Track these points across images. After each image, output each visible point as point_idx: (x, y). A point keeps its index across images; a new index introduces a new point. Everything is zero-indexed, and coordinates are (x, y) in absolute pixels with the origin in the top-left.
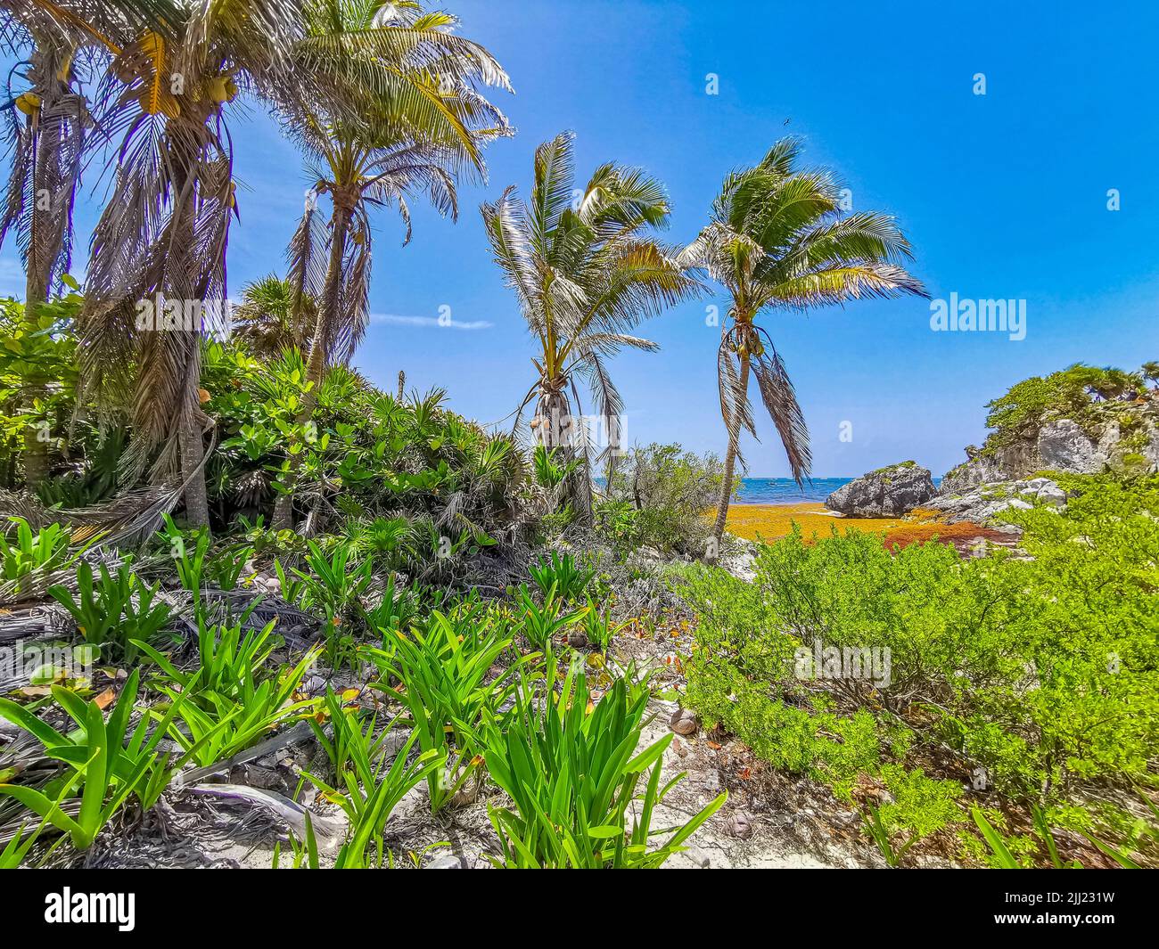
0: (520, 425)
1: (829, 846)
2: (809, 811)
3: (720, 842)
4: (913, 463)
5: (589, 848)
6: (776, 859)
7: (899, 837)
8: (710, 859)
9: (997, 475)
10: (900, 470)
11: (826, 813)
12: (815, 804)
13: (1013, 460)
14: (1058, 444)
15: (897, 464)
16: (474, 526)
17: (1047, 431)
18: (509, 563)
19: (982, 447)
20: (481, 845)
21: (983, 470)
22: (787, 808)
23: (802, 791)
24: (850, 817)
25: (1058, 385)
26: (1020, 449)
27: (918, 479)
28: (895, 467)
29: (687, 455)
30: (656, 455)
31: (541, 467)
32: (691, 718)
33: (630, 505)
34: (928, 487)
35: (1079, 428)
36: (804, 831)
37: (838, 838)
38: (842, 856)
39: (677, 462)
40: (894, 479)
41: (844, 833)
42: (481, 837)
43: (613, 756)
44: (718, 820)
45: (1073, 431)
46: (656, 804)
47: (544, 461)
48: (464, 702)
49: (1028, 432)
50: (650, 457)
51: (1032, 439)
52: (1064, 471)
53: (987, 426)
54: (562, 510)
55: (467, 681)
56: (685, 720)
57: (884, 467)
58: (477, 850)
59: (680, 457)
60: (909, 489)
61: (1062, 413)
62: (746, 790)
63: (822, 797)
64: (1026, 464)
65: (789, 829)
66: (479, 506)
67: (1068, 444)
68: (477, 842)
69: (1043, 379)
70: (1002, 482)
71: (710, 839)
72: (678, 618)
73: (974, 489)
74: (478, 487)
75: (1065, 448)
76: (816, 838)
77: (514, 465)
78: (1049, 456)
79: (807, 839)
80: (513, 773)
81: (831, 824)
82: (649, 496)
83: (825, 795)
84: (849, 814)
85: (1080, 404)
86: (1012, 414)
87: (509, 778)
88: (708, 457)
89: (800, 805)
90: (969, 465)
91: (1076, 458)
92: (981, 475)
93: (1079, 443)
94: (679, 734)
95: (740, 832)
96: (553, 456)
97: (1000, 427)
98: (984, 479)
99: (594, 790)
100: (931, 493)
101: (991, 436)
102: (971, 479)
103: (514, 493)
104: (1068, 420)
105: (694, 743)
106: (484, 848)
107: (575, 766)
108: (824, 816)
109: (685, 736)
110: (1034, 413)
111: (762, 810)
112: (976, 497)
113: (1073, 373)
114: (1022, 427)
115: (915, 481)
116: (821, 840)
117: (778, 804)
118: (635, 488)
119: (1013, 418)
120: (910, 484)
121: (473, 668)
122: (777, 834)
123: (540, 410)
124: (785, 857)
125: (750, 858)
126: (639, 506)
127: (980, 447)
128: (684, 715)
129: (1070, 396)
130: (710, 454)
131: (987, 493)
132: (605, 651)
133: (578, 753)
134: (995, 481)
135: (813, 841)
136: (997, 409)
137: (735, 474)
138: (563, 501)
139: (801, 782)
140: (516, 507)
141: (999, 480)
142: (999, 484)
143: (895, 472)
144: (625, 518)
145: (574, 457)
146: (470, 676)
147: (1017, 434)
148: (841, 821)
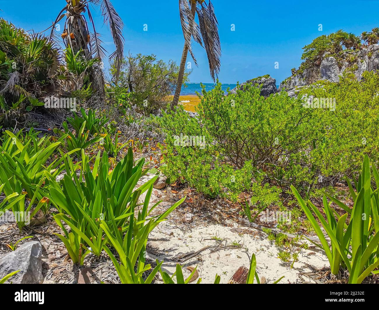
0: (55, 35)
1: (226, 221)
2: (218, 210)
3: (178, 226)
4: (269, 76)
5: (115, 225)
6: (204, 228)
7: (255, 214)
8: (174, 232)
9: (302, 82)
10: (263, 79)
11: (225, 210)
12: (221, 207)
13: (309, 75)
14: (328, 68)
15: (262, 76)
16: (29, 94)
17: (324, 62)
18: (53, 117)
19: (299, 69)
20: (51, 239)
21: (297, 80)
22: (209, 210)
23: (215, 204)
24: (235, 210)
25: (332, 40)
26: (313, 70)
27: (270, 84)
28: (261, 78)
29: (159, 62)
30: (141, 61)
31: (71, 63)
32: (163, 181)
33: (127, 90)
34: (274, 88)
35: (336, 61)
36: (216, 217)
37: (230, 217)
38: (231, 223)
39: (153, 66)
40: (260, 83)
41: (232, 216)
42: (51, 236)
43: (126, 185)
44: (177, 218)
45: (334, 62)
46: (147, 216)
47: (72, 58)
48: (32, 178)
49: (317, 62)
50: (138, 62)
51: (318, 66)
52: (328, 81)
53: (302, 58)
54: (85, 89)
55: (32, 167)
56: (160, 182)
57: (256, 78)
58: (49, 241)
59: (155, 63)
60: (266, 89)
61: (331, 54)
62: (190, 207)
63: (224, 205)
64: (314, 78)
65: (209, 217)
66: (30, 81)
67: (331, 68)
68: (49, 238)
69: (327, 36)
70: (304, 86)
71: (174, 225)
72: (154, 143)
73: (292, 89)
74: (29, 70)
75: (329, 70)
76: (221, 219)
77: (52, 58)
78: (323, 74)
79: (218, 219)
80: (68, 200)
81: (227, 214)
82: (137, 85)
83: (225, 204)
84: (235, 209)
85: (338, 49)
86: (313, 53)
87: (66, 202)
88: (171, 63)
89: (214, 209)
90: (292, 78)
91: (333, 75)
92: (296, 83)
93: (335, 68)
94: (158, 189)
95: (188, 221)
96: (78, 56)
97: (307, 59)
98: (297, 84)
99: (116, 202)
100: (275, 91)
101: (303, 64)
102: (292, 84)
103: (53, 76)
104: (333, 57)
105: (165, 191)
106: (53, 240)
107: (105, 195)
108: (224, 211)
109: (160, 189)
110: (321, 53)
111: (197, 212)
112: (293, 92)
113: (338, 34)
114: (316, 60)
115: (269, 85)
116: (223, 219)
117: (205, 210)
118: (129, 80)
119: (313, 55)
120: (266, 86)
121: (36, 159)
122: (205, 220)
123: (67, 27)
124: (208, 227)
125: (192, 229)
126: (131, 90)
127: (297, 69)
128: (160, 180)
129: (336, 45)
130: (171, 61)
131: (297, 91)
132: (116, 157)
133: (106, 189)
134: (301, 85)
135: (220, 220)
136: (307, 50)
137: (185, 73)
138: (86, 83)
139: (215, 201)
140: (56, 85)
141: (303, 85)
142: (302, 86)
143: (261, 80)
144: (123, 96)
145: (91, 58)
146: (34, 164)
147: (313, 63)
148: (231, 212)
